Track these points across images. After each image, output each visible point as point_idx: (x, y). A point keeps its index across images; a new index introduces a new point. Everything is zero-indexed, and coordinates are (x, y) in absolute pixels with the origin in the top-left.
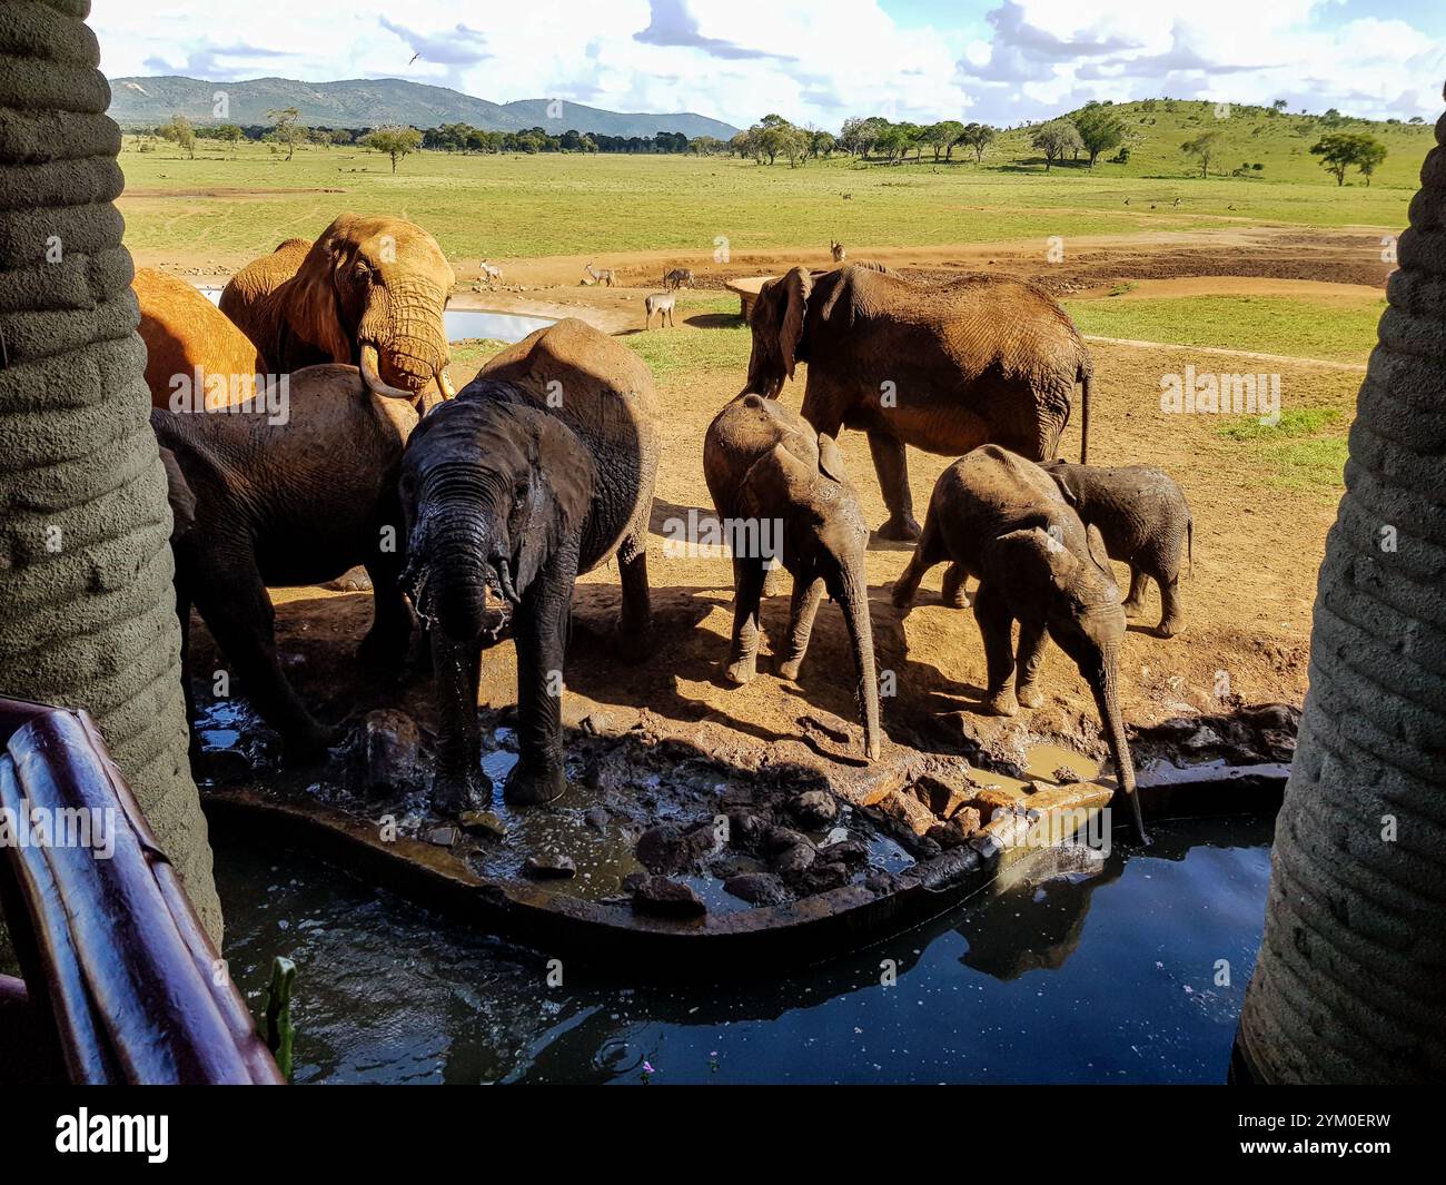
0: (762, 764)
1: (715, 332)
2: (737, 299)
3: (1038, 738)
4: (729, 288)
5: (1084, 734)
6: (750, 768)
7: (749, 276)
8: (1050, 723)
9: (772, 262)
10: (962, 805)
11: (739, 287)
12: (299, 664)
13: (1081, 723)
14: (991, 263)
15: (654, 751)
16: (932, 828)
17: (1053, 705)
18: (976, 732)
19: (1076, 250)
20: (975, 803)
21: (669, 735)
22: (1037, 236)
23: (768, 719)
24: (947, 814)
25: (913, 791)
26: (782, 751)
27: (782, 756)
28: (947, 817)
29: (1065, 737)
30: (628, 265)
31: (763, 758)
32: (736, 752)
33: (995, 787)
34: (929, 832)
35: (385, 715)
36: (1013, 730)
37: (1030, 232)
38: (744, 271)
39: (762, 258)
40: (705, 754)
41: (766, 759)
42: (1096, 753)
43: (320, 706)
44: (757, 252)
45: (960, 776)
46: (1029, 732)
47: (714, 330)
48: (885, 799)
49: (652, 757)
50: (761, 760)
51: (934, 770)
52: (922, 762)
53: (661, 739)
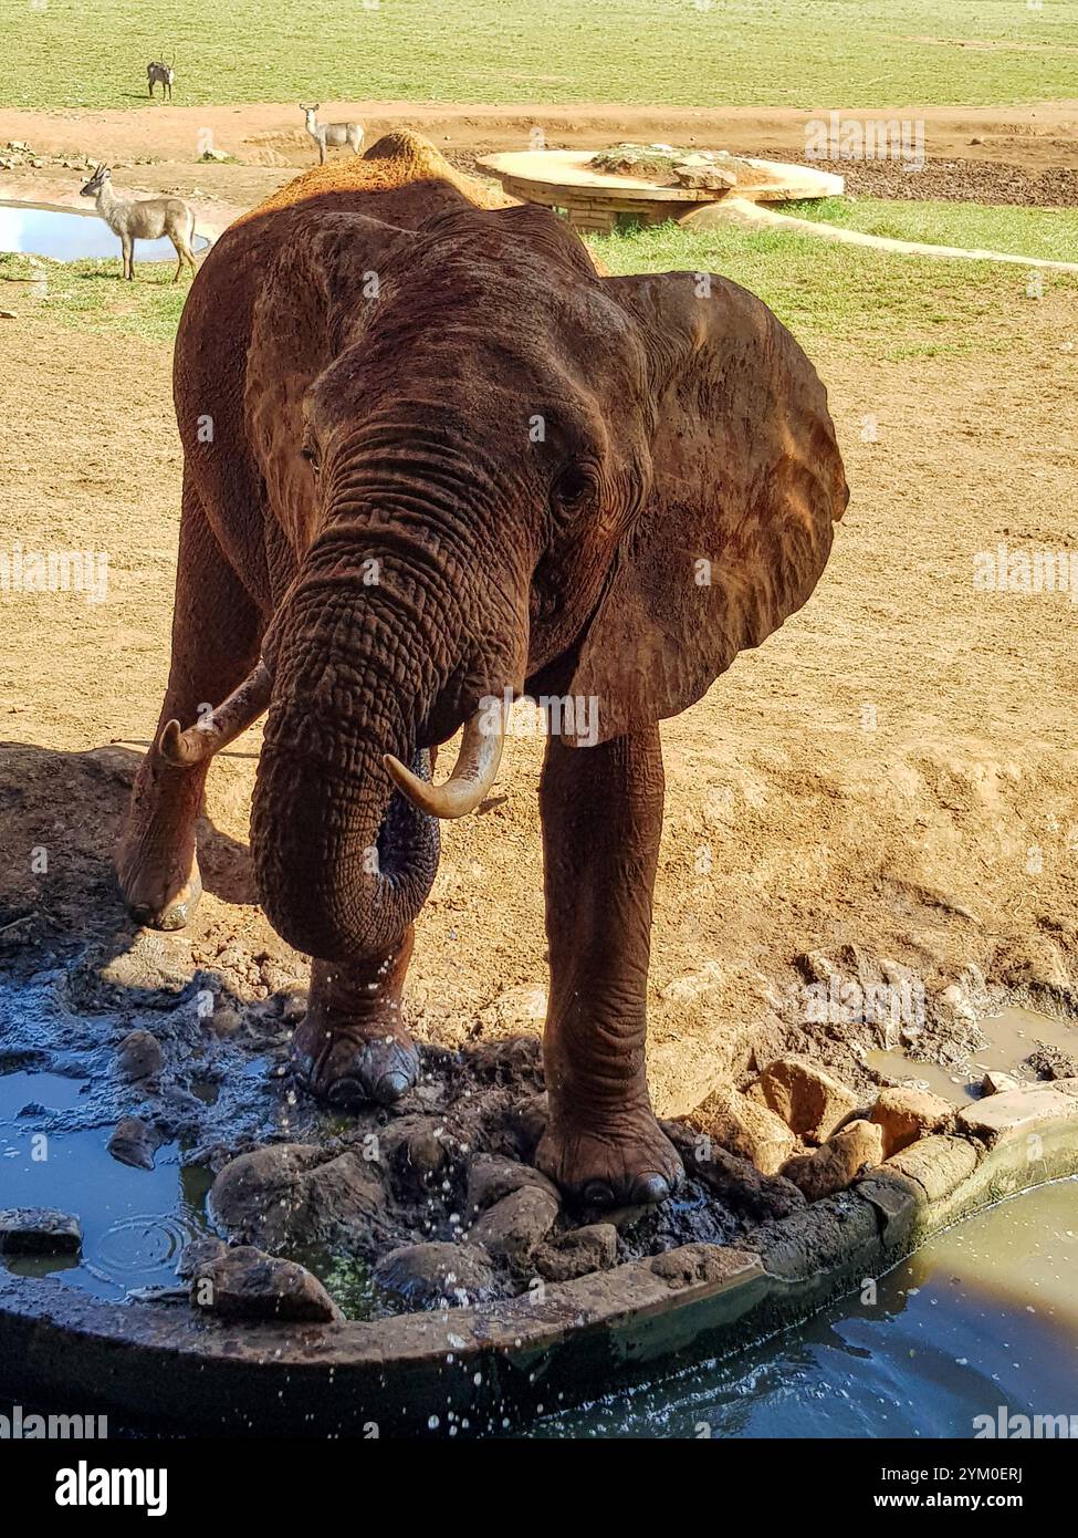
0: (470, 1037)
3: (1003, 994)
4: (482, 170)
6: (447, 1045)
8: (1028, 966)
9: (570, 129)
10: (851, 1117)
11: (500, 169)
14: (973, 142)
15: (260, 1012)
16: (791, 1160)
17: (1034, 931)
18: (885, 979)
20: (876, 1112)
22: (1059, 96)
24: (822, 1133)
25: (758, 1089)
28: (822, 1140)
31: (472, 1026)
32: (420, 1015)
34: (785, 1169)
36: (954, 977)
37: (1048, 89)
39: (551, 121)
41: (478, 1029)
44: (542, 111)
45: (849, 1063)
46: (987, 981)
48: (703, 1106)
49: (257, 1022)
50: (468, 1029)
51: (802, 1051)
52: (781, 1037)
53: (276, 989)
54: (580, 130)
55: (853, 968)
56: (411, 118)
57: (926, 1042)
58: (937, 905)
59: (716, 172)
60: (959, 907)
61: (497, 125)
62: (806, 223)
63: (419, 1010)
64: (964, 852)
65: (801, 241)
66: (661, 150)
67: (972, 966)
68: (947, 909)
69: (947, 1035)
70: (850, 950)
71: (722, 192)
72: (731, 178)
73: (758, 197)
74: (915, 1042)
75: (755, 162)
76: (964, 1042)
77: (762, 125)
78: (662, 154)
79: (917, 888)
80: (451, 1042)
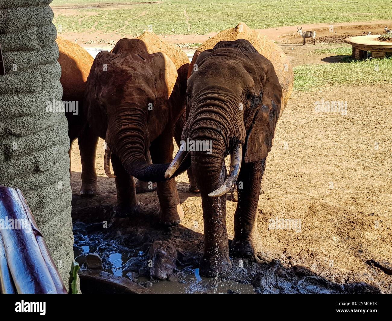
0: (346, 282)
1: (337, 65)
2: (350, 47)
4: (346, 42)
6: (339, 284)
7: (358, 36)
9: (372, 28)
11: (351, 41)
15: (289, 271)
21: (297, 264)
23: (350, 260)
26: (357, 276)
27: (357, 279)
30: (293, 32)
31: (346, 279)
32: (332, 275)
35: (162, 243)
38: (356, 33)
40: (315, 274)
41: (348, 280)
43: (133, 238)
47: (337, 63)
49: (288, 274)
50: (345, 280)
53: (293, 265)
54: (375, 28)
56: (326, 28)
61: (350, 28)
63: (332, 274)
80: (341, 283)
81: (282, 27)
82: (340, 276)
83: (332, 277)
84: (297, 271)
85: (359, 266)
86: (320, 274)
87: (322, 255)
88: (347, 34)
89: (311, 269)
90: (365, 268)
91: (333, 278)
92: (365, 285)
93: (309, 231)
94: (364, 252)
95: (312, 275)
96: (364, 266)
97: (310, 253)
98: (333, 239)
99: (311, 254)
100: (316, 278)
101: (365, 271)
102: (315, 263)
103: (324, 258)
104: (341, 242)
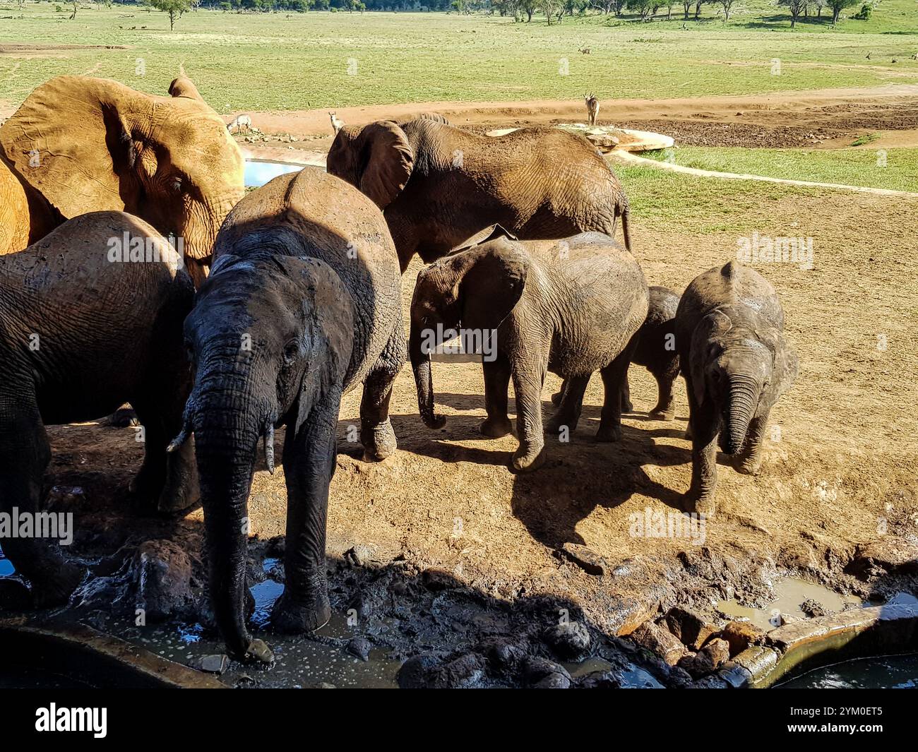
0: (519, 595)
3: (785, 572)
5: (830, 568)
8: (797, 557)
9: (530, 114)
10: (712, 637)
12: (77, 496)
13: (827, 558)
14: (739, 114)
15: (415, 582)
16: (683, 658)
17: (800, 539)
18: (725, 565)
19: (820, 102)
20: (725, 634)
21: (430, 566)
22: (782, 89)
23: (524, 552)
24: (698, 645)
25: (665, 622)
26: (539, 583)
27: (538, 588)
28: (698, 648)
29: (811, 571)
31: (520, 589)
32: (494, 584)
33: (744, 619)
34: (680, 663)
35: (158, 545)
36: (760, 563)
37: (776, 85)
38: (503, 123)
39: (520, 110)
40: (464, 585)
41: (523, 590)
42: (841, 587)
43: (96, 536)
44: (516, 105)
45: (710, 608)
46: (777, 566)
48: (637, 630)
49: (413, 587)
50: (518, 591)
51: (685, 602)
52: (674, 595)
53: (422, 570)
54: (535, 113)
55: (708, 559)
56: (450, 110)
57: (747, 597)
58: (749, 526)
59: (608, 137)
60: (761, 527)
61: (493, 113)
62: (655, 162)
63: (493, 581)
64: (761, 498)
65: (653, 172)
66: (579, 127)
67: (769, 558)
68: (754, 528)
69: (758, 593)
70: (706, 550)
71: (611, 147)
72: (616, 140)
73: (630, 149)
74: (742, 597)
75: (627, 131)
76: (767, 597)
77: (628, 108)
78: (580, 129)
79: (739, 518)
80: (510, 598)
81: (371, 107)
82: (507, 584)
83: (494, 587)
84: (430, 581)
85: (540, 563)
86: (472, 582)
87: (473, 546)
88: (487, 123)
89: (455, 574)
90: (552, 565)
91: (496, 590)
92: (554, 599)
93: (449, 500)
94: (548, 535)
95: (457, 587)
96: (549, 562)
97: (451, 543)
98: (492, 514)
99: (453, 545)
100: (465, 592)
101: (552, 571)
102: (462, 563)
103: (476, 551)
104: (505, 519)
